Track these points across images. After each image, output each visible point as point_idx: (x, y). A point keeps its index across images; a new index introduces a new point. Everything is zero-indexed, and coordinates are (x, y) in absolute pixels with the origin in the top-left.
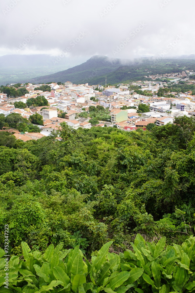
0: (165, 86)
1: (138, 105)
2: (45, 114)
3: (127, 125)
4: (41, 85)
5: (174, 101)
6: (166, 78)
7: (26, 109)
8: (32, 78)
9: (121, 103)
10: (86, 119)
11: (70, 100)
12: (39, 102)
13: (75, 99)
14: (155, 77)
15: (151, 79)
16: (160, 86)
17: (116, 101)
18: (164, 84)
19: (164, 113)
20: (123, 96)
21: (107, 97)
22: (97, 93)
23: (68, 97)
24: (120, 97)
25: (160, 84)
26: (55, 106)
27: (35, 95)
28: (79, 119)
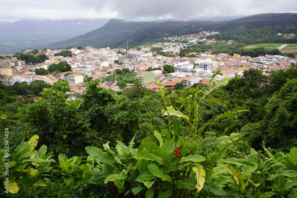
0: (184, 47)
1: (163, 66)
2: (70, 80)
3: (155, 86)
4: (61, 50)
5: (197, 61)
6: (185, 39)
7: (48, 75)
8: (48, 44)
9: (146, 65)
10: (113, 82)
11: (93, 64)
12: (62, 68)
13: (99, 63)
14: (174, 38)
15: (170, 40)
16: (180, 47)
17: (140, 63)
18: (183, 45)
19: (189, 73)
20: (146, 58)
21: (130, 59)
22: (120, 57)
23: (91, 61)
24: (144, 59)
25: (180, 45)
26: (79, 71)
27: (56, 61)
28: (106, 83)
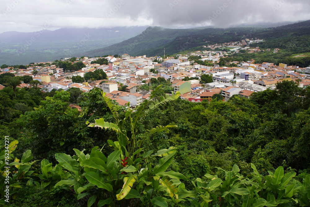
0: (225, 56)
1: (200, 75)
2: (105, 88)
3: (191, 97)
4: (97, 58)
5: (238, 71)
6: (226, 47)
7: (84, 83)
8: (86, 52)
9: (182, 74)
10: (148, 91)
11: (129, 73)
12: (97, 76)
13: (134, 72)
14: (214, 46)
15: (210, 48)
16: (220, 55)
17: (177, 72)
18: (224, 53)
19: (228, 83)
20: (183, 66)
21: (166, 68)
22: (156, 65)
23: (127, 70)
24: (180, 68)
26: (114, 79)
27: (92, 68)
28: (140, 92)
